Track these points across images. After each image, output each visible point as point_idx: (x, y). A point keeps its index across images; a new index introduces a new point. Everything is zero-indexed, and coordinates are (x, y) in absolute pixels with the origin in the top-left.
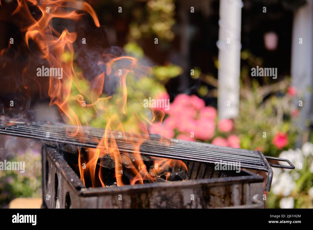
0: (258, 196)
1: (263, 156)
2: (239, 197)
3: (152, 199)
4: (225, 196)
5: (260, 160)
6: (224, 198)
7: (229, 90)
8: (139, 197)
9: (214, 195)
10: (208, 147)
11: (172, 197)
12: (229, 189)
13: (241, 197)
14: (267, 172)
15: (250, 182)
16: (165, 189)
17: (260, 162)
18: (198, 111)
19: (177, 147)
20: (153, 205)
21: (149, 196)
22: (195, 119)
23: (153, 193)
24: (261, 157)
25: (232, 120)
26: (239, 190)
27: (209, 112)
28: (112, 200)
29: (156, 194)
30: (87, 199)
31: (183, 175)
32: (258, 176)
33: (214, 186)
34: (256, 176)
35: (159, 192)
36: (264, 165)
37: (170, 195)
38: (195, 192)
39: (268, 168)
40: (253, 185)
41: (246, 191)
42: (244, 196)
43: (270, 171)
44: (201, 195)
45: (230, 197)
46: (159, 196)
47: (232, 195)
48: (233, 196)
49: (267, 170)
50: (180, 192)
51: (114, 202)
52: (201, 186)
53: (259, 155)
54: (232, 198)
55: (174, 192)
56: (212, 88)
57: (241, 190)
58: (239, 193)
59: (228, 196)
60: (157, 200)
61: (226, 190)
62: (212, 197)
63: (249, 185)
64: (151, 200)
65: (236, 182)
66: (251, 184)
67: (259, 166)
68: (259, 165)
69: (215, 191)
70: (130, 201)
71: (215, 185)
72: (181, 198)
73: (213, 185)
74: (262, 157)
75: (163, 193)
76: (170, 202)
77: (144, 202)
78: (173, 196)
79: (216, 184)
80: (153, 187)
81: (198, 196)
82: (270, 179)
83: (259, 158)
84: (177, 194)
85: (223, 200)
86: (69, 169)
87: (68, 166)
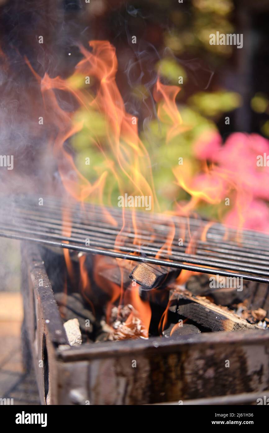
3: (189, 364)
8: (165, 360)
16: (212, 346)
20: (190, 374)
21: (183, 358)
23: (191, 352)
28: (115, 366)
29: (195, 354)
30: (69, 365)
35: (202, 351)
46: (201, 358)
50: (241, 351)
51: (119, 369)
55: (229, 350)
60: (197, 366)
64: (186, 365)
70: (148, 368)
72: (243, 361)
75: (209, 352)
76: (221, 370)
77: (173, 369)
84: (235, 355)
86: (48, 294)
87: (47, 286)
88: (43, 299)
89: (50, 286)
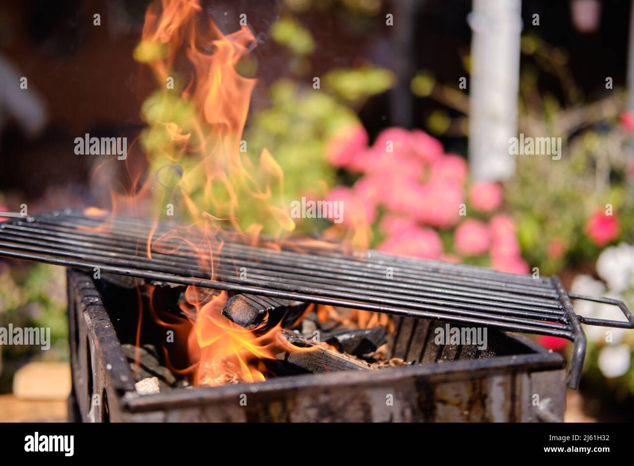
0: (550, 402)
1: (564, 294)
2: (503, 405)
3: (297, 413)
4: (471, 403)
5: (557, 306)
6: (469, 409)
7: (494, 119)
8: (266, 410)
9: (444, 402)
10: (436, 271)
11: (344, 408)
12: (481, 388)
13: (508, 404)
14: (572, 340)
15: (531, 369)
16: (327, 390)
17: (555, 312)
18: (427, 165)
19: (366, 274)
21: (290, 406)
22: (421, 184)
23: (299, 399)
24: (560, 296)
25: (500, 184)
26: (505, 389)
27: (451, 167)
28: (201, 418)
29: (305, 402)
30: (139, 418)
31: (380, 337)
32: (550, 355)
33: (445, 381)
34: (546, 355)
35: (314, 397)
36: (565, 320)
37: (340, 403)
38: (400, 395)
39: (574, 331)
40: (538, 376)
41: (521, 392)
42: (517, 404)
43: (579, 340)
44: (415, 402)
45: (484, 405)
46: (312, 406)
47: (487, 401)
48: (491, 402)
49: (573, 337)
50: (364, 397)
52: (413, 380)
53: (554, 291)
54: (488, 407)
55: (349, 395)
56: (457, 115)
57: (509, 388)
58: (506, 396)
59: (479, 402)
60: (308, 417)
61: (474, 389)
62: (440, 406)
63: (529, 376)
64: (293, 416)
65: (498, 370)
66: (534, 375)
67: (553, 326)
68: (554, 321)
69: (447, 392)
70: (243, 420)
71: (448, 378)
72: (367, 409)
73: (442, 377)
74: (561, 298)
75: (323, 399)
76: (338, 421)
77: (276, 421)
78: (346, 405)
79: (450, 377)
80: (297, 386)
81: (407, 404)
82: (580, 360)
83: (553, 299)
84: (356, 401)
85: (466, 413)
86: (109, 335)
87: (108, 326)
88: (101, 341)
89: (111, 326)
